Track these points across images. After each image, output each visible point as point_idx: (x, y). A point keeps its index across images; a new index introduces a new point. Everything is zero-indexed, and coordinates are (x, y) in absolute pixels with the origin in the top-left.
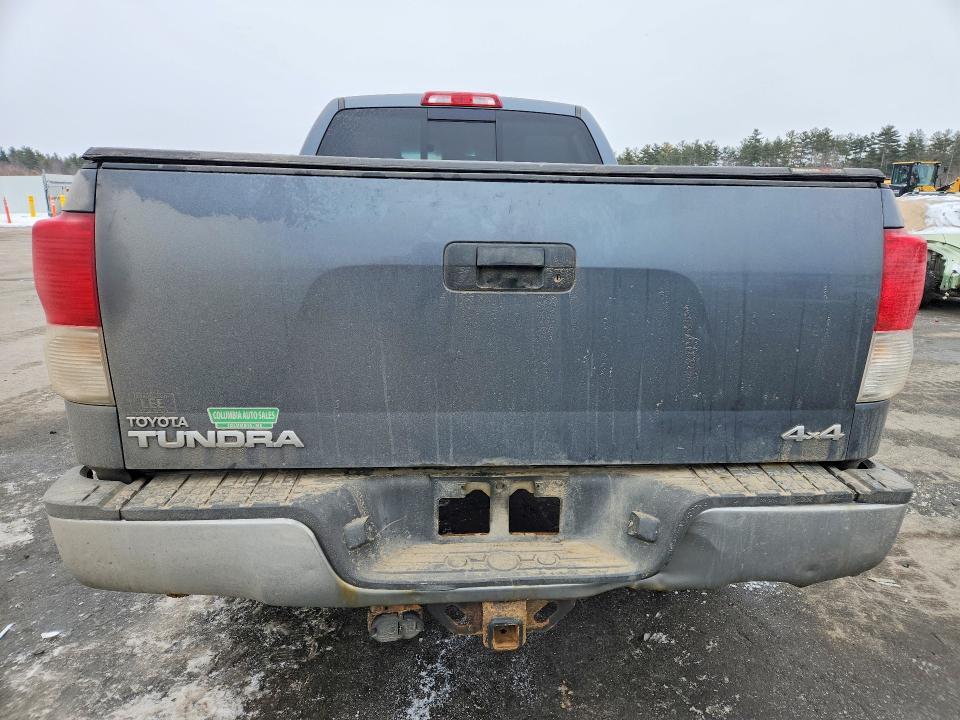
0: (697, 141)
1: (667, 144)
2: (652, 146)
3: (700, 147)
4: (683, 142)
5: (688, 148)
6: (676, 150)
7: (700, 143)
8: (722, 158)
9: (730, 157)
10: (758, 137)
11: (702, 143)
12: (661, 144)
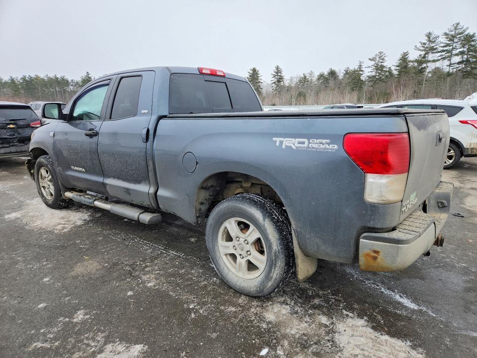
0: (56, 76)
1: (37, 76)
2: (27, 76)
3: (57, 78)
4: (47, 75)
5: (51, 79)
6: (43, 80)
7: (57, 76)
8: (72, 85)
9: (76, 85)
10: (89, 76)
11: (59, 76)
12: (33, 75)
